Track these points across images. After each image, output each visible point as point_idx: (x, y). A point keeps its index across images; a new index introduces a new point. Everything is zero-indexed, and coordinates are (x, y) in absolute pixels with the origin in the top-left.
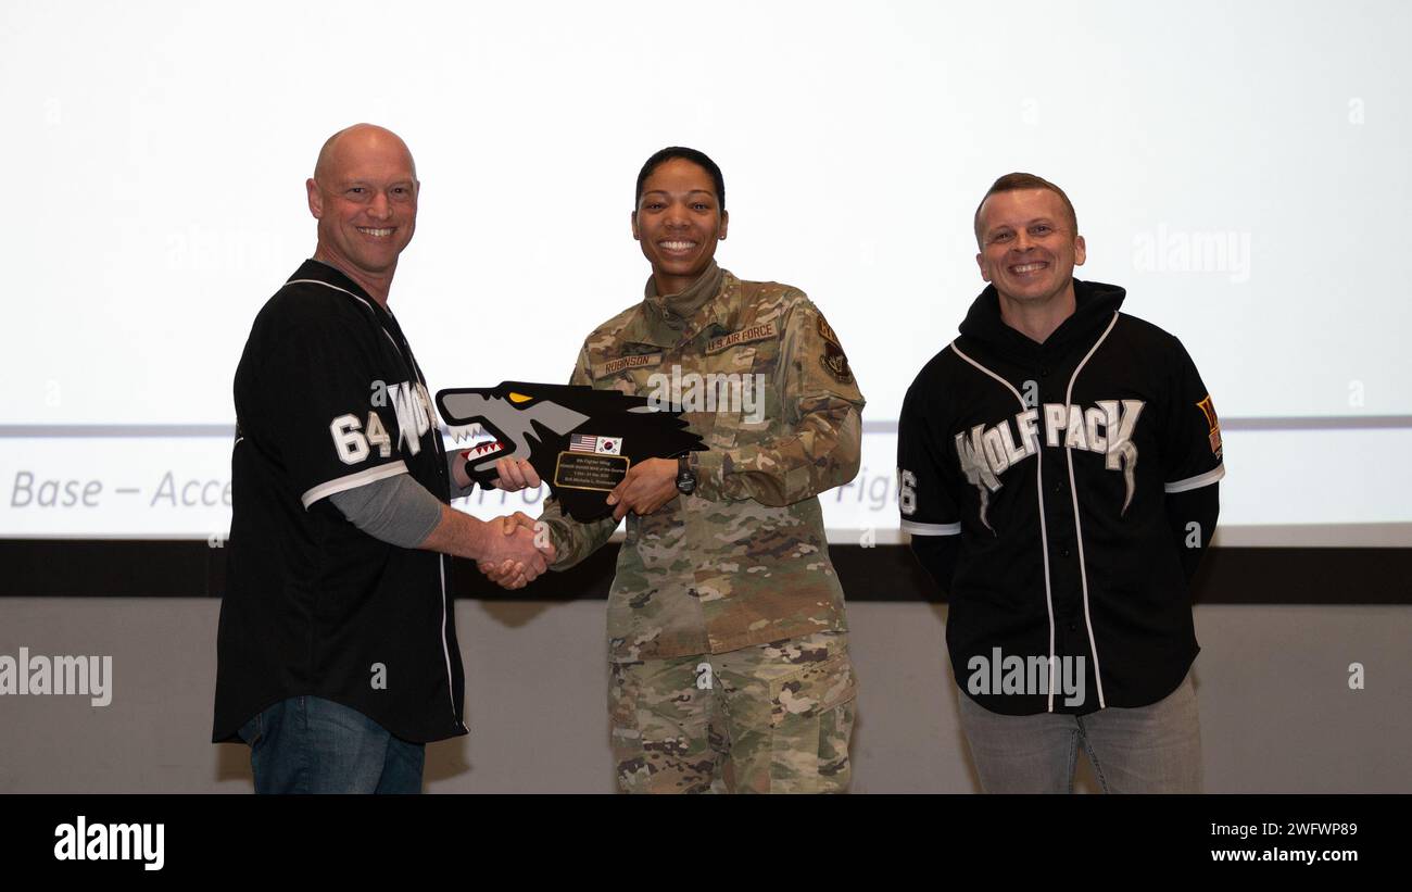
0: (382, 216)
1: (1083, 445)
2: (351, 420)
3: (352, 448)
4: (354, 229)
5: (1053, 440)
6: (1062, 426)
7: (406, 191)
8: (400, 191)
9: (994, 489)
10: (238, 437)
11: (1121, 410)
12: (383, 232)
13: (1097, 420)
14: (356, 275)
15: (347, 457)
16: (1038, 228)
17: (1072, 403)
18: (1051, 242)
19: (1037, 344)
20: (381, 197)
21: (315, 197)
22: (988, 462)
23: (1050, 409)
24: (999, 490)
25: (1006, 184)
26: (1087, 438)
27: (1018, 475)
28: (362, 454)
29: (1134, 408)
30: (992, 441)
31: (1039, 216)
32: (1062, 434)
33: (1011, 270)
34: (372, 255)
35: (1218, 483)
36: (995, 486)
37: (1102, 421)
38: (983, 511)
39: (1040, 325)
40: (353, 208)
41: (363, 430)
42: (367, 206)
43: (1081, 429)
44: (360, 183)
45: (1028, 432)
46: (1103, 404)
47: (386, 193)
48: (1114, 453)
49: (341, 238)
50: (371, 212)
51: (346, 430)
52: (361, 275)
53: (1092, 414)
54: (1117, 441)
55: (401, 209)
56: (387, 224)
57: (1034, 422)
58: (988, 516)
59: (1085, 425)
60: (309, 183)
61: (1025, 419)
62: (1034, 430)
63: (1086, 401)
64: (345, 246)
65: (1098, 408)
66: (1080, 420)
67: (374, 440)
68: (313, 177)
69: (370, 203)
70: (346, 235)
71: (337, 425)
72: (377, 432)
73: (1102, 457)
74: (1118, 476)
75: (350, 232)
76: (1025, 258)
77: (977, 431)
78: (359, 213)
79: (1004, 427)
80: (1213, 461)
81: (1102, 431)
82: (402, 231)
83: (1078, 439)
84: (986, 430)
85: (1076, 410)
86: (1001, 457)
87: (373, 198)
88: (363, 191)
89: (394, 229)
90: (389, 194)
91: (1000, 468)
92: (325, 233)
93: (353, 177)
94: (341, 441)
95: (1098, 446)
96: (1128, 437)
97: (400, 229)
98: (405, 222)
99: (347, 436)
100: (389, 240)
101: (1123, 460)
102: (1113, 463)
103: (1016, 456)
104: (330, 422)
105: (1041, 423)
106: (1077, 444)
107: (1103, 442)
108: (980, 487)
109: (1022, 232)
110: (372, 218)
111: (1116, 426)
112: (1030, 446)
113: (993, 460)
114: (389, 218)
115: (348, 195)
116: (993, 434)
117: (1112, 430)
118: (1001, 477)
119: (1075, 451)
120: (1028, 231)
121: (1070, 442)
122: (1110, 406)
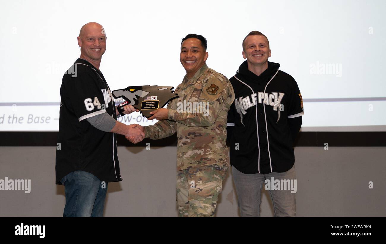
0: (98, 45)
1: (268, 104)
2: (89, 100)
3: (90, 107)
4: (90, 49)
5: (260, 102)
6: (263, 98)
7: (104, 39)
8: (102, 39)
9: (244, 114)
10: (61, 104)
11: (278, 95)
12: (98, 50)
13: (272, 97)
14: (91, 62)
15: (89, 109)
16: (261, 46)
17: (266, 92)
18: (265, 49)
19: (257, 76)
20: (97, 40)
21: (80, 41)
22: (243, 107)
23: (260, 94)
24: (246, 114)
25: (253, 33)
26: (269, 102)
27: (251, 111)
28: (92, 108)
29: (282, 95)
30: (245, 101)
31: (262, 42)
32: (263, 100)
33: (253, 55)
34: (95, 56)
35: (302, 116)
36: (245, 113)
37: (273, 98)
38: (242, 120)
39: (258, 71)
40: (90, 44)
41: (93, 102)
42: (93, 43)
43: (268, 100)
44: (92, 37)
45: (254, 99)
46: (274, 93)
47: (98, 39)
48: (276, 106)
49: (87, 52)
50: (95, 44)
51: (88, 102)
52: (92, 61)
53: (271, 96)
54: (277, 103)
55: (102, 44)
56: (98, 48)
57: (256, 97)
58: (243, 121)
59: (269, 99)
60: (78, 38)
61: (254, 96)
62: (256, 99)
63: (269, 92)
64: (88, 54)
65: (272, 94)
66: (267, 97)
67: (96, 104)
68: (79, 36)
69: (94, 42)
70: (88, 51)
71: (86, 101)
72: (97, 102)
73: (272, 107)
74: (276, 112)
75: (89, 50)
76: (258, 53)
77: (241, 98)
78: (91, 45)
79: (248, 97)
80: (301, 110)
81: (273, 100)
82: (103, 49)
83: (267, 102)
84: (243, 98)
85: (266, 94)
86: (247, 105)
87: (95, 41)
88: (92, 39)
89: (101, 49)
90: (99, 40)
91: (246, 109)
92: (82, 50)
93: (90, 36)
94: (87, 105)
95: (272, 104)
96: (280, 102)
97: (102, 49)
98: (103, 47)
99: (89, 104)
100: (100, 51)
101: (278, 108)
102: (275, 109)
103: (250, 105)
104: (84, 100)
105: (257, 97)
106: (266, 103)
107: (273, 103)
108: (241, 114)
109: (257, 46)
110: (95, 46)
111: (277, 99)
112: (255, 103)
113: (245, 106)
114: (99, 46)
115: (88, 41)
116: (245, 99)
117: (276, 100)
118: (247, 111)
119: (266, 105)
120: (259, 46)
121: (264, 103)
122: (276, 94)
